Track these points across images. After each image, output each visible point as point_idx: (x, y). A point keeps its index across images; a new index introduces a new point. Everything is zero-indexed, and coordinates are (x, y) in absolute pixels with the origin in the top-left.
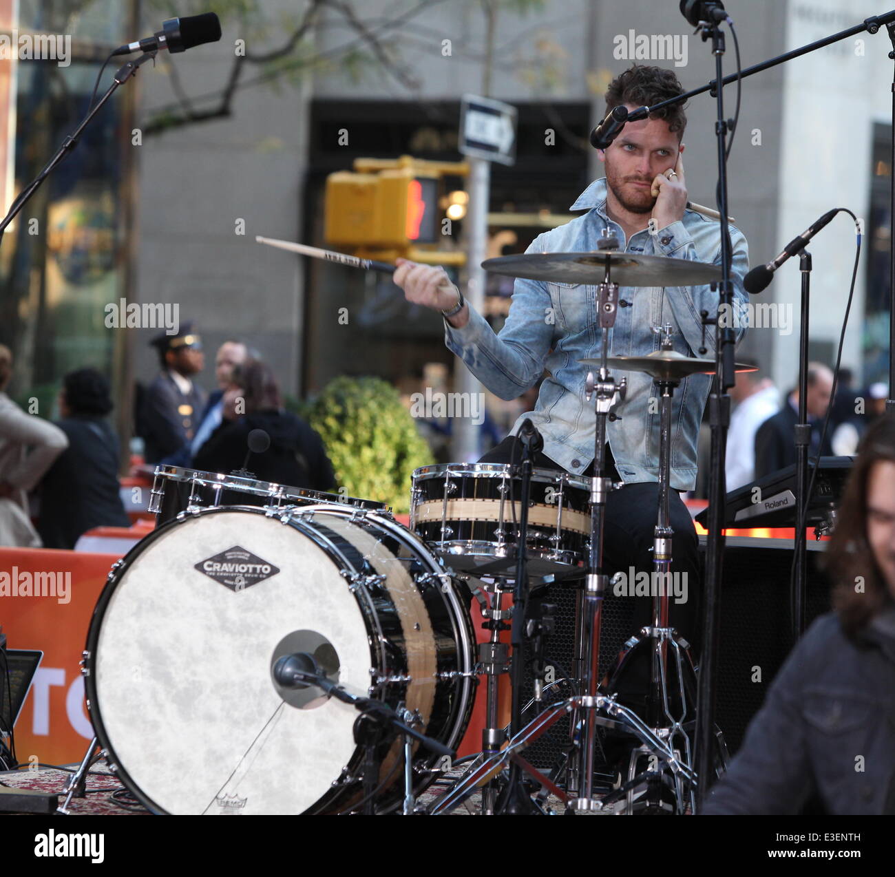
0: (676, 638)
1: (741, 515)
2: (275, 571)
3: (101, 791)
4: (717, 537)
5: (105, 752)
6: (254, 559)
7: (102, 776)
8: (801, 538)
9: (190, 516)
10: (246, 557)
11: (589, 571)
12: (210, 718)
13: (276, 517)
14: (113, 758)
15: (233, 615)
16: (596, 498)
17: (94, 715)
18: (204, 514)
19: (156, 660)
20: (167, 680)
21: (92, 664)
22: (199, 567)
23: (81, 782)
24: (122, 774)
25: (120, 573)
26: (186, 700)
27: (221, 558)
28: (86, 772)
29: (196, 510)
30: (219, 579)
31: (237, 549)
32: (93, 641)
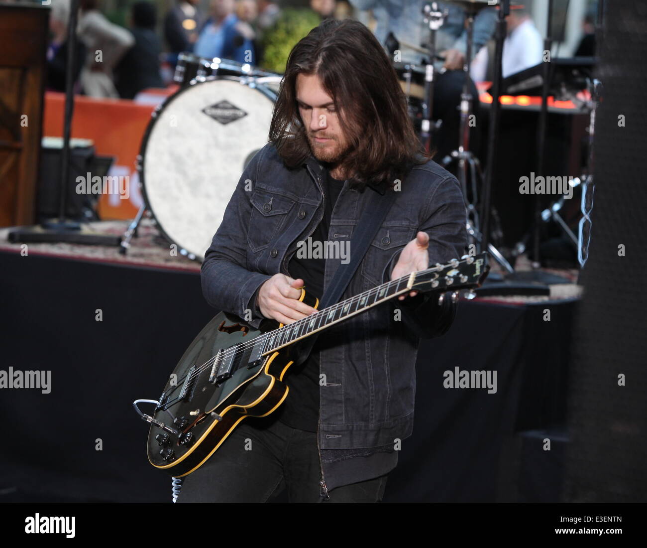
0: (472, 158)
1: (512, 89)
2: (246, 114)
3: (147, 235)
4: (496, 101)
5: (149, 213)
6: (234, 108)
7: (147, 227)
8: (545, 103)
9: (199, 83)
10: (229, 106)
11: (424, 118)
12: (208, 196)
13: (247, 84)
14: (153, 217)
15: (222, 139)
16: (429, 78)
17: (143, 192)
18: (207, 81)
19: (178, 162)
20: (184, 174)
21: (142, 163)
22: (204, 111)
23: (136, 229)
24: (158, 226)
25: (159, 113)
26: (195, 185)
27: (216, 106)
28: (138, 225)
29: (202, 79)
30: (215, 118)
31: (225, 102)
32: (143, 150)
